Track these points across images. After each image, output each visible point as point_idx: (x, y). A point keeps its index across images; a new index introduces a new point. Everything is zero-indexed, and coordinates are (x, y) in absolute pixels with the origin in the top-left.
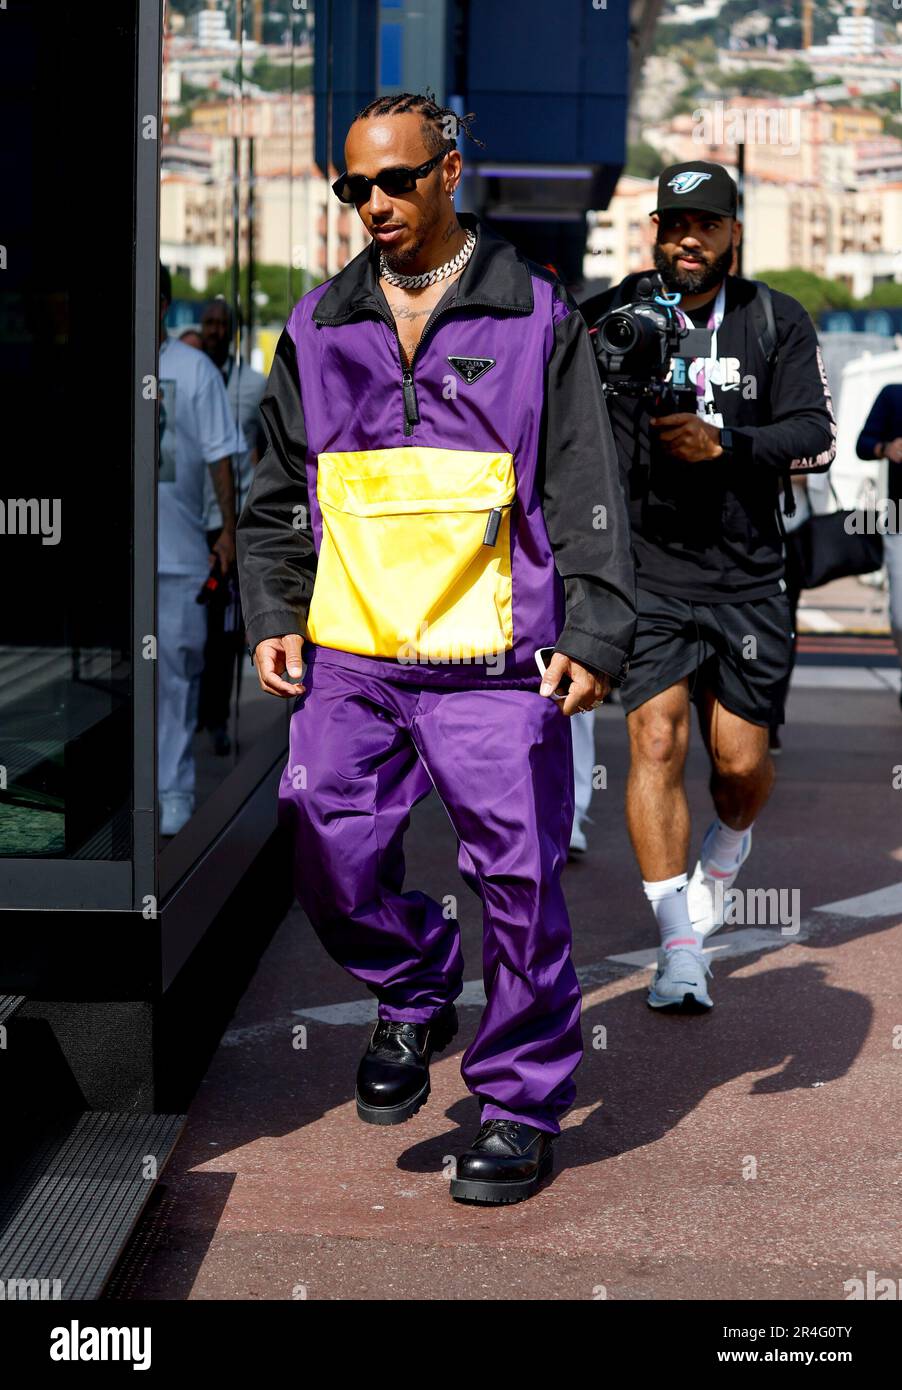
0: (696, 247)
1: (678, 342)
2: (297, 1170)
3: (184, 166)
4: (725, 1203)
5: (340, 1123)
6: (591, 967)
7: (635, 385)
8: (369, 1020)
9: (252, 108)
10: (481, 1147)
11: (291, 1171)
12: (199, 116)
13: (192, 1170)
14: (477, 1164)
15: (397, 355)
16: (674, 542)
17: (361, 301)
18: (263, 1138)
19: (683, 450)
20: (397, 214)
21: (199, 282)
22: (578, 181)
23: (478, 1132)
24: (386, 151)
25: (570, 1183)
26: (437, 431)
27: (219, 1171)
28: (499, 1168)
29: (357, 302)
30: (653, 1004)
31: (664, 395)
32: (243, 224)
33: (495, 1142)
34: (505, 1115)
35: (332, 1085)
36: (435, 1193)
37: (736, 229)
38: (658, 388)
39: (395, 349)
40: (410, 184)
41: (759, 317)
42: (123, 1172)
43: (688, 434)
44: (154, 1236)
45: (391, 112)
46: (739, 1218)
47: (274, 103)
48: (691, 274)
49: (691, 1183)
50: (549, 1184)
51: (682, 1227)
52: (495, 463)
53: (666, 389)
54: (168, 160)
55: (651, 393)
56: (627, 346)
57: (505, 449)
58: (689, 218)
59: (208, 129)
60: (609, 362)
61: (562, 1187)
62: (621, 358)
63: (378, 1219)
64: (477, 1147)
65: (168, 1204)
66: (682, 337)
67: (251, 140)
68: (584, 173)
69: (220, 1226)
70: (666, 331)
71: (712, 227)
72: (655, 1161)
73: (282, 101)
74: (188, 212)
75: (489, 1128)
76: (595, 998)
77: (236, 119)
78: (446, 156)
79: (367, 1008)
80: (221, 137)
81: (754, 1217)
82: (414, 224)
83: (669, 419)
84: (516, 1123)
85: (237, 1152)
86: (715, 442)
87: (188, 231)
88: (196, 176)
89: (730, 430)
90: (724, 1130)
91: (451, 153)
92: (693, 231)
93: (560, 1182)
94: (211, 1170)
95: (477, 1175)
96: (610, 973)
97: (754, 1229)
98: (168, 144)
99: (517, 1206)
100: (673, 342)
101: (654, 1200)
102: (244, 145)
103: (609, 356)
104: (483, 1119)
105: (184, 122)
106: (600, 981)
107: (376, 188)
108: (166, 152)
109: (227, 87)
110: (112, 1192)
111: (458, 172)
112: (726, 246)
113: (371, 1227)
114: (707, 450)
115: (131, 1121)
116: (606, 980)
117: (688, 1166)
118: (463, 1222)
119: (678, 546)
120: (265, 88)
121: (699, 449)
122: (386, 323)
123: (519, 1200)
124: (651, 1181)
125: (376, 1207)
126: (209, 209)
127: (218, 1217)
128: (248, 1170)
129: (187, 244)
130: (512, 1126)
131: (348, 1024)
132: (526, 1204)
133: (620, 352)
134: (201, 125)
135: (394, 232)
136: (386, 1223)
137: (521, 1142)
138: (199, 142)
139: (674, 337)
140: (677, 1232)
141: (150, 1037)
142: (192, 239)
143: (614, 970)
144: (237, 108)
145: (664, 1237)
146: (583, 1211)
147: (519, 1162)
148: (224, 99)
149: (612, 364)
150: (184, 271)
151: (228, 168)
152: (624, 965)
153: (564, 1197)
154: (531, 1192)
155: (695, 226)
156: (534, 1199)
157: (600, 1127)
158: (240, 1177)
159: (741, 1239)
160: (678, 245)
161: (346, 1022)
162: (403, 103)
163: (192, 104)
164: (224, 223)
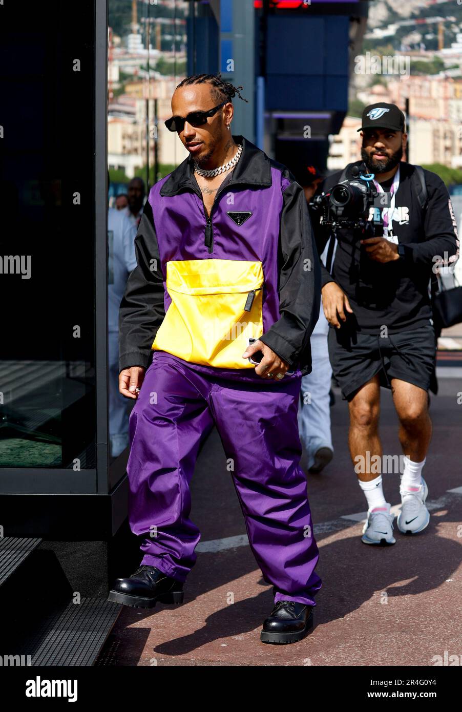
0: (382, 147)
1: (373, 200)
2: (182, 626)
3: (121, 114)
4: (401, 641)
5: (205, 602)
6: (333, 522)
7: (350, 223)
8: (219, 550)
9: (156, 84)
10: (276, 615)
11: (179, 627)
12: (129, 89)
13: (128, 627)
14: (274, 624)
15: (203, 211)
16: (372, 304)
17: (184, 183)
18: (164, 610)
19: (378, 256)
20: (198, 137)
21: (130, 174)
22: (323, 120)
23: (273, 607)
24: (191, 103)
25: (322, 632)
26: (225, 251)
27: (142, 627)
28: (285, 626)
29: (182, 183)
30: (364, 541)
31: (367, 228)
32: (152, 143)
33: (283, 613)
34: (288, 598)
35: (200, 583)
36: (253, 638)
37: (404, 137)
38: (362, 224)
39: (202, 208)
40: (204, 120)
41: (417, 185)
42: (93, 627)
43: (381, 248)
44: (108, 661)
45: (194, 83)
46: (409, 649)
47: (167, 82)
48: (380, 162)
49: (384, 631)
50: (311, 632)
51: (379, 654)
52: (253, 267)
53: (368, 224)
54: (112, 111)
55: (359, 227)
56: (346, 202)
57: (258, 259)
58: (378, 133)
59: (134, 95)
60: (337, 211)
61: (318, 634)
62: (343, 209)
63: (224, 651)
64: (273, 615)
65: (116, 644)
66: (375, 197)
67: (156, 101)
68: (326, 115)
69: (143, 655)
70: (367, 194)
71: (391, 137)
72: (366, 621)
73: (171, 80)
74: (124, 137)
75: (279, 605)
76: (335, 537)
77: (146, 90)
78: (225, 106)
79: (218, 544)
80: (141, 99)
81: (416, 649)
82: (208, 142)
83: (370, 240)
84: (293, 602)
85: (151, 618)
86: (395, 252)
87: (124, 148)
88: (127, 119)
89: (403, 245)
90: (401, 604)
91: (227, 104)
92: (380, 139)
93: (317, 632)
94: (138, 627)
95: (274, 629)
96: (342, 525)
97: (416, 654)
98: (112, 103)
99: (295, 644)
100: (371, 200)
101: (365, 640)
102: (151, 103)
103: (337, 207)
104: (276, 601)
105: (121, 92)
106: (338, 529)
107: (187, 123)
108: (110, 107)
109: (142, 73)
110: (87, 638)
111: (231, 114)
112: (399, 146)
113: (220, 655)
114: (391, 256)
115: (97, 603)
116: (341, 528)
117: (383, 623)
118: (267, 652)
119: (373, 306)
120: (162, 73)
121: (387, 256)
122: (197, 194)
123: (296, 641)
124: (363, 631)
125: (223, 645)
126: (134, 137)
127: (141, 651)
128: (157, 627)
129: (123, 154)
130: (291, 604)
131: (208, 552)
132: (300, 643)
133: (341, 205)
134: (130, 93)
135: (197, 146)
136: (228, 653)
137: (296, 612)
138: (129, 101)
139: (371, 197)
140: (377, 656)
141: (106, 559)
142: (126, 152)
143: (345, 523)
144: (147, 84)
145: (370, 659)
146: (329, 646)
147: (295, 622)
148: (141, 80)
149: (338, 212)
150: (122, 168)
151: (143, 115)
152: (349, 521)
153: (319, 639)
154: (302, 637)
155: (381, 137)
156: (304, 640)
157: (338, 603)
158: (153, 630)
159: (410, 660)
160: (373, 147)
161: (207, 551)
162: (201, 79)
163: (125, 82)
164: (142, 143)
